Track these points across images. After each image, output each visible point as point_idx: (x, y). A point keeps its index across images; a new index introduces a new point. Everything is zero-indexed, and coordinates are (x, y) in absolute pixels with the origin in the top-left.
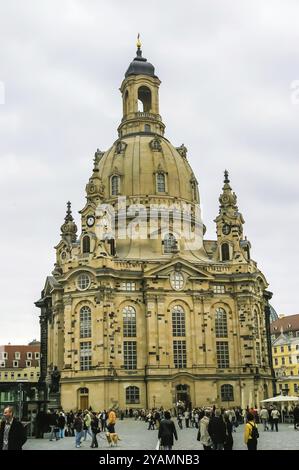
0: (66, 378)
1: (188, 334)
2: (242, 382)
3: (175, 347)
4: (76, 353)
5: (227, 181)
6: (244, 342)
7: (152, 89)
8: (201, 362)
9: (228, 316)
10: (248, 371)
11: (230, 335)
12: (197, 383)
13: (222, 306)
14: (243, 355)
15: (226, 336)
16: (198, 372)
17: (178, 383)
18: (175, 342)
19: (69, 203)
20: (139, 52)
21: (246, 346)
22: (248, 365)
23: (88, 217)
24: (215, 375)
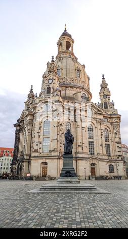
0: (35, 157)
1: (94, 138)
2: (117, 164)
3: (89, 144)
4: (40, 143)
5: (103, 78)
6: (117, 145)
7: (71, 43)
8: (101, 152)
9: (109, 132)
10: (120, 158)
11: (110, 141)
12: (100, 163)
13: (106, 127)
14: (117, 151)
15: (109, 142)
16: (100, 157)
17: (92, 162)
18: (89, 142)
19: (32, 86)
20: (65, 30)
21: (118, 146)
22: (120, 156)
23: (49, 80)
24: (107, 159)
